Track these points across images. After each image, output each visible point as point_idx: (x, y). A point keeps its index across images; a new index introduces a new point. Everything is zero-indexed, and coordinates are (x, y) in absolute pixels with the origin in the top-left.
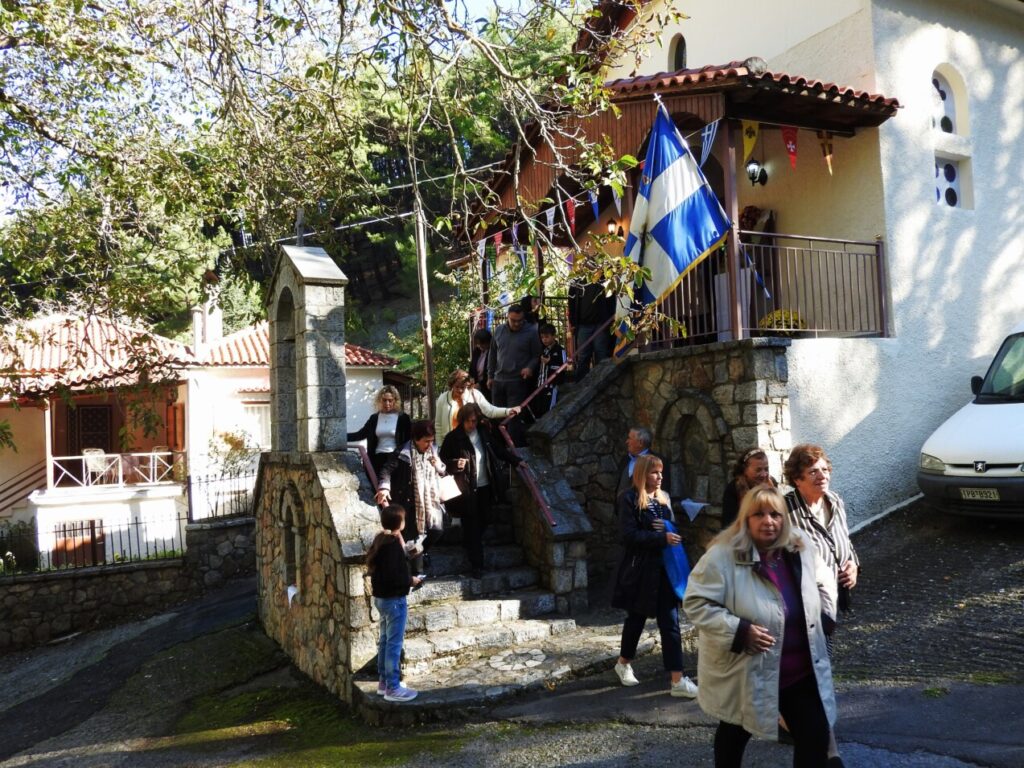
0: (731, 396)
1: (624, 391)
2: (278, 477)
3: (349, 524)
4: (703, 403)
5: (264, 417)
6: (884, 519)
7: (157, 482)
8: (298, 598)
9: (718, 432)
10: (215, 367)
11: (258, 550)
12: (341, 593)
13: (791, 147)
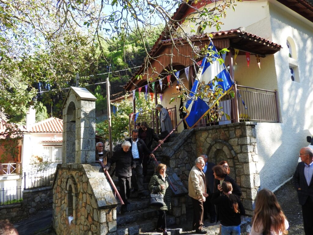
0: (237, 142)
1: (193, 141)
2: (65, 173)
3: (100, 193)
4: (225, 145)
5: (50, 151)
6: (284, 185)
7: (10, 174)
8: (74, 222)
9: (232, 155)
10: (33, 133)
11: (54, 201)
12: (95, 221)
13: (248, 59)
